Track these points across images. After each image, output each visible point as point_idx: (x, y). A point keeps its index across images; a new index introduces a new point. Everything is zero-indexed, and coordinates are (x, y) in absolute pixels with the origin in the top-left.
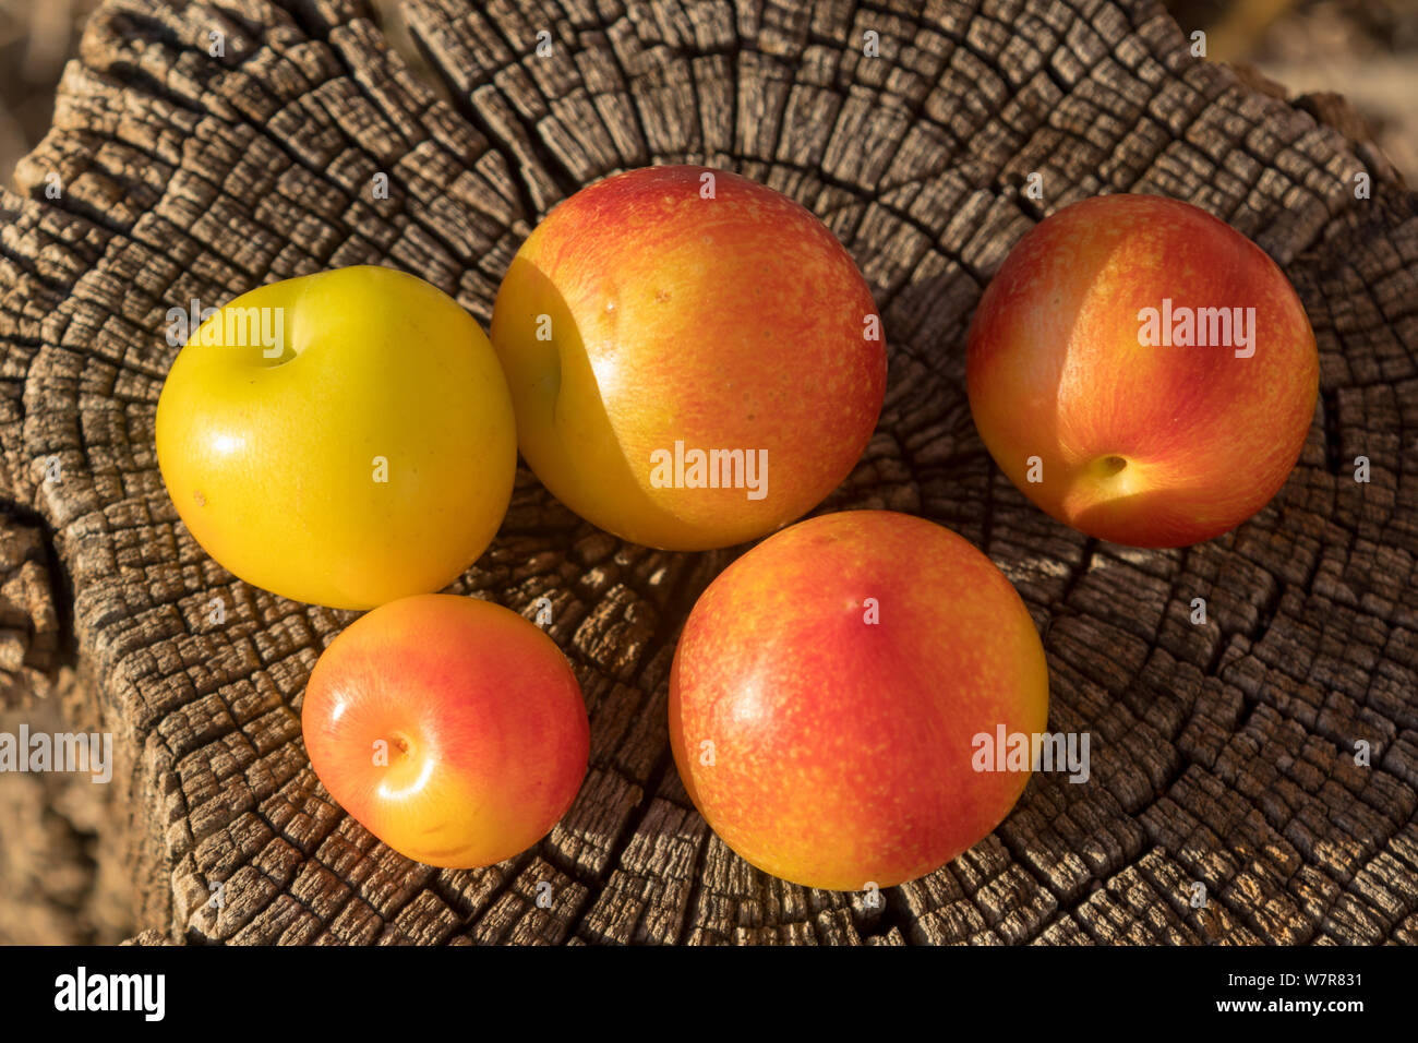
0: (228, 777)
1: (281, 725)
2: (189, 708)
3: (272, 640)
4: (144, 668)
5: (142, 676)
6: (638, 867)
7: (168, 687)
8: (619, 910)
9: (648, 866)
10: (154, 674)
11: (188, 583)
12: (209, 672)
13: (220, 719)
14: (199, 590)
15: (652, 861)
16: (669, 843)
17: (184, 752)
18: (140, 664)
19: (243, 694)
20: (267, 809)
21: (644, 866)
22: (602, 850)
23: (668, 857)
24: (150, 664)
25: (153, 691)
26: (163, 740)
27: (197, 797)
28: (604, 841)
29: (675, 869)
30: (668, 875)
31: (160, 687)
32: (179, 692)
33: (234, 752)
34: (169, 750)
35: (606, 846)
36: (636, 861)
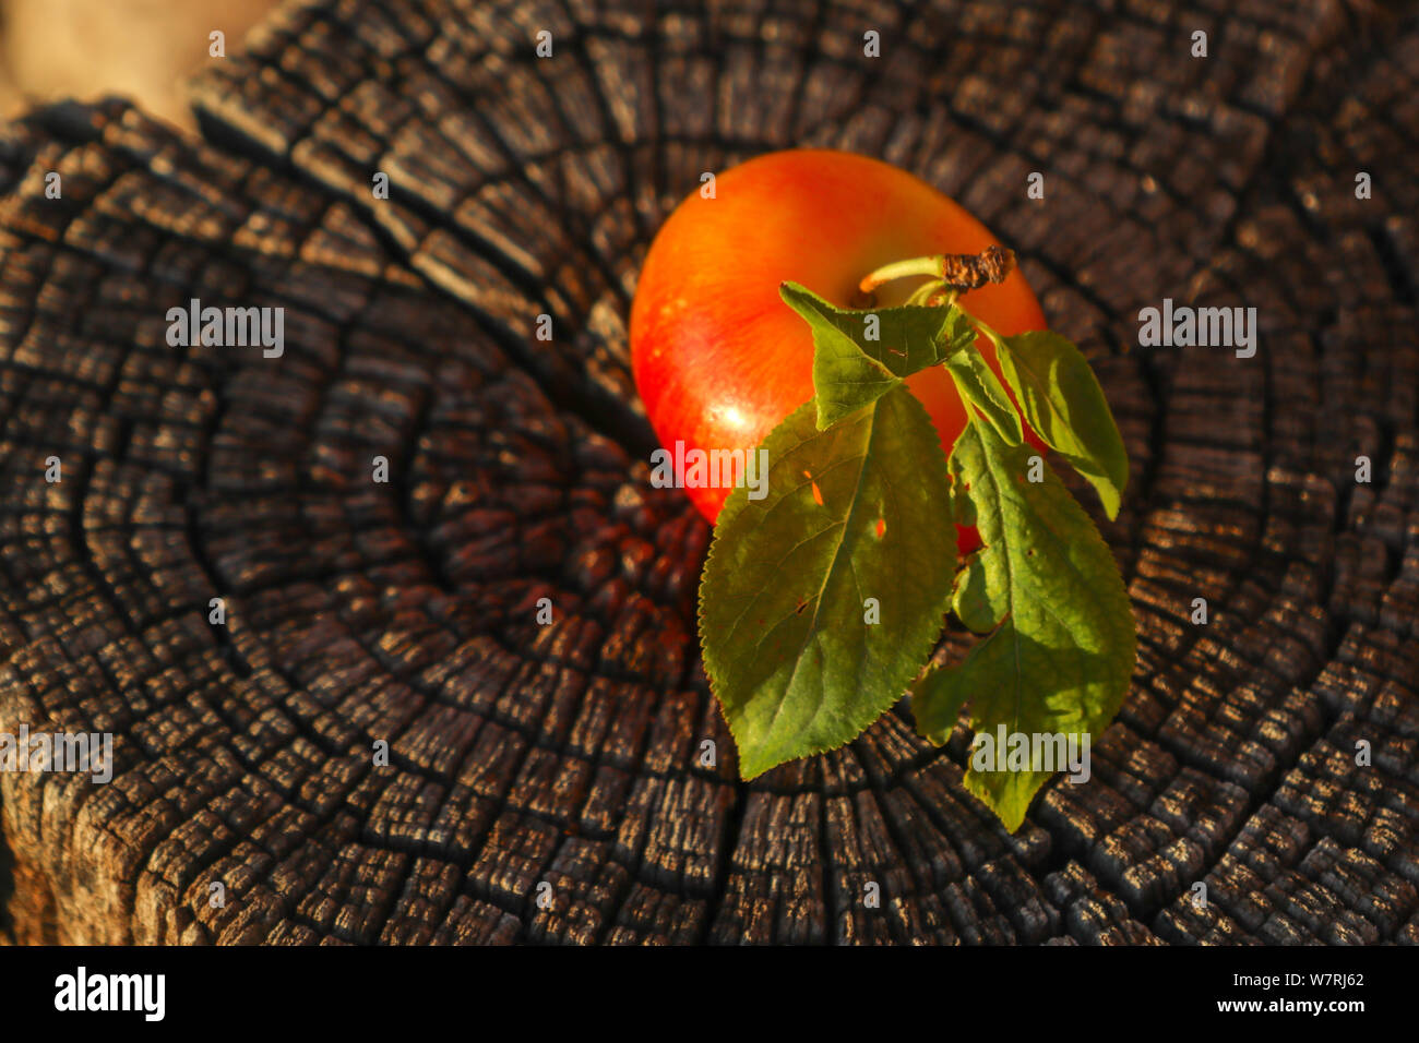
0: (250, 888)
1: (294, 821)
2: (180, 832)
3: (255, 740)
4: (112, 805)
5: (111, 815)
6: (755, 864)
7: (148, 817)
8: (749, 912)
9: (768, 860)
10: (125, 809)
11: (135, 706)
12: (191, 790)
13: (220, 833)
14: (150, 711)
15: (770, 855)
16: (782, 832)
17: (187, 879)
18: (105, 803)
19: (238, 803)
20: (306, 909)
21: (762, 861)
22: (707, 856)
23: (785, 846)
24: (118, 799)
25: (130, 826)
26: (158, 877)
27: (220, 919)
28: (707, 848)
29: (798, 856)
30: (793, 864)
31: (138, 818)
32: (163, 818)
33: (248, 861)
34: (170, 884)
35: (712, 852)
36: (752, 859)
